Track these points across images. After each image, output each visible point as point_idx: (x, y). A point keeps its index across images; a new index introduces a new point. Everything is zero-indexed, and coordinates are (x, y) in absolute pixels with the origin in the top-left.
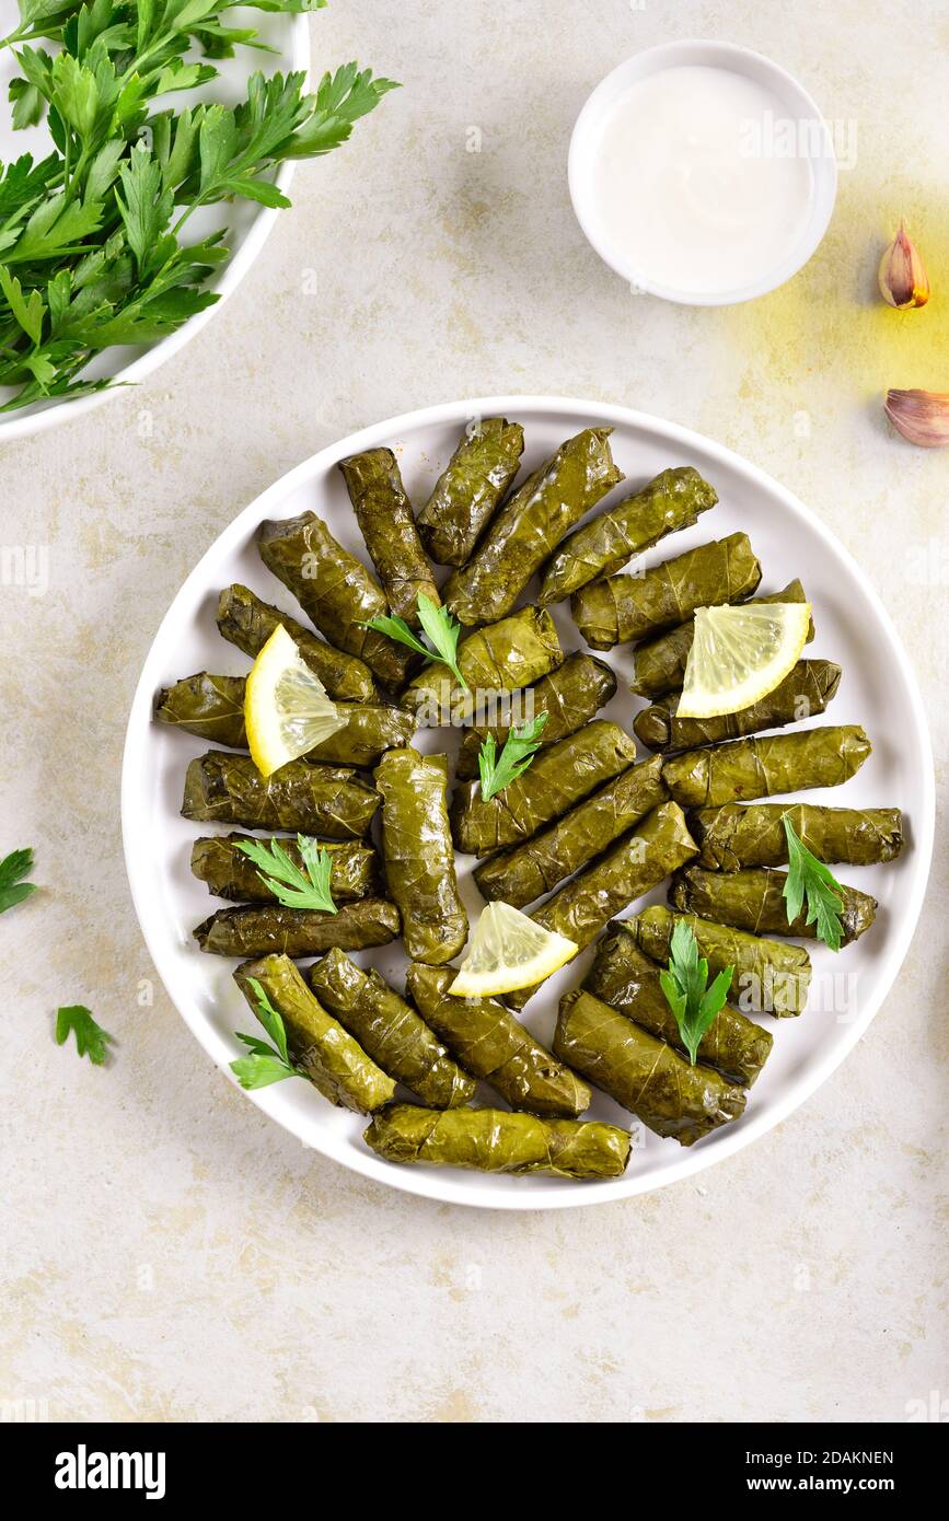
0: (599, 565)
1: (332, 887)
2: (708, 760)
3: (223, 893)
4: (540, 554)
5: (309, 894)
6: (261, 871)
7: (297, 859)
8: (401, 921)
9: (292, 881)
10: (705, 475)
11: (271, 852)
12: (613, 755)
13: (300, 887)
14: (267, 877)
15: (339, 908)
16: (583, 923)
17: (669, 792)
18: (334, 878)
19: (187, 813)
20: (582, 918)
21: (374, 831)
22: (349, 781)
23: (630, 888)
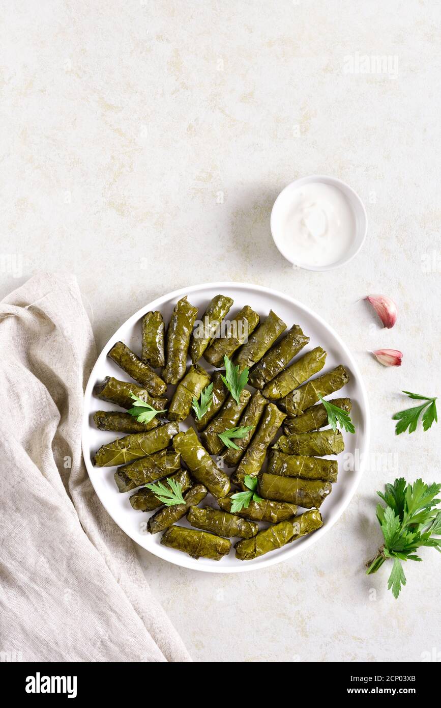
0: (207, 343)
2: (276, 383)
3: (147, 510)
4: (186, 349)
6: (157, 495)
8: (207, 488)
9: (168, 495)
10: (225, 294)
14: (159, 496)
17: (270, 400)
19: (121, 491)
21: (184, 464)
22: (167, 454)
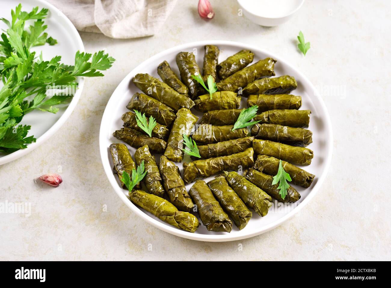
1: (153, 131)
2: (266, 141)
5: (146, 129)
7: (148, 121)
8: (167, 146)
9: (144, 125)
11: (142, 116)
12: (241, 132)
13: (145, 126)
15: (152, 136)
16: (213, 165)
18: (154, 129)
20: (214, 164)
23: (230, 163)
